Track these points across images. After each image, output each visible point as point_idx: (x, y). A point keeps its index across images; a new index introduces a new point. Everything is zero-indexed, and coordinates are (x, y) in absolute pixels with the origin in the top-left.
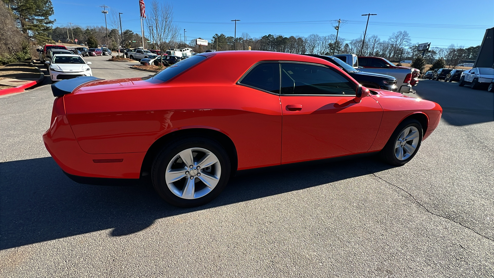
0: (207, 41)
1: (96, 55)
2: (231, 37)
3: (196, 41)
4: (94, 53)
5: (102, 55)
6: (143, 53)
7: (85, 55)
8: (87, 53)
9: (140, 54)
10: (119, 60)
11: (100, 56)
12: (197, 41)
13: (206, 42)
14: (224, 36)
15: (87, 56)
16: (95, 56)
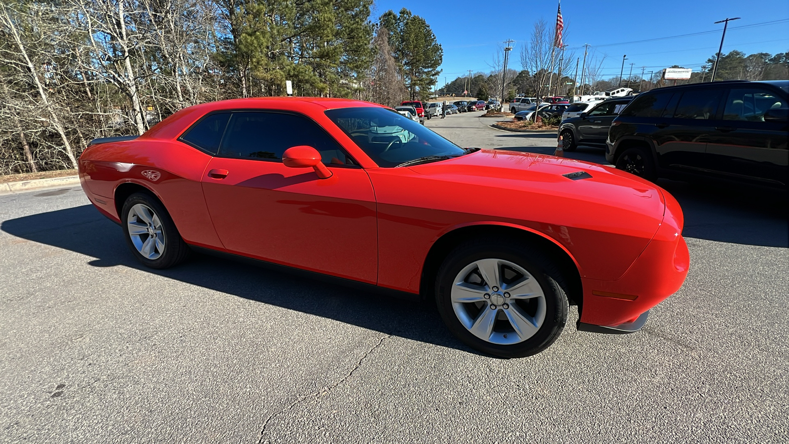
0: (689, 70)
1: (476, 109)
2: (762, 54)
3: (664, 73)
4: (474, 107)
5: (484, 109)
6: (529, 103)
7: (461, 110)
8: (466, 108)
9: (526, 104)
10: (493, 115)
11: (482, 111)
12: (667, 71)
13: (688, 72)
14: (738, 53)
15: (465, 111)
16: (475, 111)
